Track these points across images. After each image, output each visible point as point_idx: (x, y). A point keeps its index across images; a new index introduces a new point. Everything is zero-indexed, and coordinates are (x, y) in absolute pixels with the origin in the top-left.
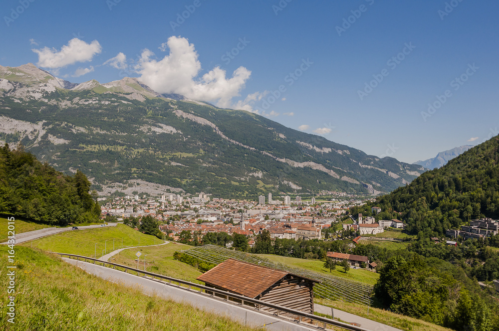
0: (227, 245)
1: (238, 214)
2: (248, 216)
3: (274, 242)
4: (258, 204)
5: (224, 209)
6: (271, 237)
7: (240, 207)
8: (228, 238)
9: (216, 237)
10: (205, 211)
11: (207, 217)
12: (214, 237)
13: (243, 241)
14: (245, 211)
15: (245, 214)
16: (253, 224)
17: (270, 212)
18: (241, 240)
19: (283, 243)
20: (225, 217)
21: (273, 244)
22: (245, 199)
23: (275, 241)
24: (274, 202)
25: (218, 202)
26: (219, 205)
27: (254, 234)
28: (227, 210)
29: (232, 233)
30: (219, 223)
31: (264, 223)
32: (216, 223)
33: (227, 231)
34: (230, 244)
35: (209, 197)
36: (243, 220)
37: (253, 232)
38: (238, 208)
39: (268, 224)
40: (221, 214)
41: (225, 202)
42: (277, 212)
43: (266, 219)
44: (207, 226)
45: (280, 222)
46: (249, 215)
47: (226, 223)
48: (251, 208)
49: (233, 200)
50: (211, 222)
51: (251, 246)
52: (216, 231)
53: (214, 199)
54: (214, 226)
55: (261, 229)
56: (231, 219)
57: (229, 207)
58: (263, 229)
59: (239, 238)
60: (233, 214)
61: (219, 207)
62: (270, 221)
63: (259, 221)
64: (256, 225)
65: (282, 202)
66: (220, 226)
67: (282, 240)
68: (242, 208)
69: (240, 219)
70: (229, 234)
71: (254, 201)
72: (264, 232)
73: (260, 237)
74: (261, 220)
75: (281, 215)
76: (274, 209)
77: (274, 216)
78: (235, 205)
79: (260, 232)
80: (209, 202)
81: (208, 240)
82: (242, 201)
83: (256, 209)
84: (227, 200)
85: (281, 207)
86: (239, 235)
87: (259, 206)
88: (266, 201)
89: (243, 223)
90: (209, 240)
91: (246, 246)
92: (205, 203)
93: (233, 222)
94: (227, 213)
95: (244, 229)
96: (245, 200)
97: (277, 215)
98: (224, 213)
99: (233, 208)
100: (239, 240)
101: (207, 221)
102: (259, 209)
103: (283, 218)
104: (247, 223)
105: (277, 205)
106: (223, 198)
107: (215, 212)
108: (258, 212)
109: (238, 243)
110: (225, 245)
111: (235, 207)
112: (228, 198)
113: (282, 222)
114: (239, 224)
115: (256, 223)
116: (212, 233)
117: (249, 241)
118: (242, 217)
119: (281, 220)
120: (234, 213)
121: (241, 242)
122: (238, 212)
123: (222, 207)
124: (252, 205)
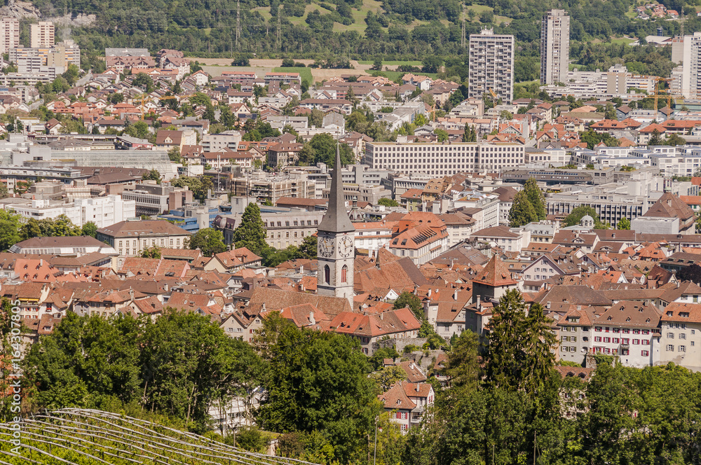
0: (214, 412)
1: (302, 175)
2: (378, 192)
3: (579, 393)
4: (463, 94)
5: (189, 139)
6: (559, 354)
7: (314, 120)
8: (224, 359)
9: (134, 352)
10: (47, 153)
11: (59, 197)
12: (118, 356)
13: (343, 388)
14: (358, 150)
15: (357, 178)
16: (422, 256)
17: (558, 157)
18: (326, 373)
19: (654, 400)
20: (200, 197)
21: (571, 407)
22: (362, 54)
23: (593, 389)
24: (591, 83)
25: (141, 81)
26: (152, 104)
27: (425, 331)
28: (218, 144)
29: (257, 325)
30: (149, 243)
31: (506, 245)
32: (127, 247)
33: (218, 305)
34: (237, 405)
35: (71, 44)
36: (342, 222)
37: (420, 313)
38: (306, 131)
39: (536, 253)
40: (170, 171)
41: (201, 79)
42: (613, 157)
43: (520, 216)
44: (60, 264)
45: (630, 236)
46: (388, 183)
47: (206, 245)
48: (407, 130)
49: (263, 68)
50: (92, 233)
51: (404, 421)
52: (129, 306)
53: (111, 53)
54: (115, 265)
55: (482, 290)
56: (250, 214)
57: (228, 121)
58: (499, 293)
59: (313, 362)
60: (262, 177)
61: (151, 117)
62: (555, 229)
63: (464, 233)
64: (445, 260)
65: (649, 85)
66: (158, 269)
67: (644, 380)
68: (335, 129)
69: (318, 216)
70: (231, 329)
71: (430, 69)
72: (504, 315)
73: (474, 354)
74: (481, 221)
75: (643, 188)
76: (592, 138)
77: (582, 195)
78: (280, 100)
79: (473, 317)
80: (70, 75)
81: (70, 375)
82: (335, 75)
83: (441, 136)
84: (219, 67)
85: (643, 118)
86: (312, 336)
87: (470, 110)
88: (524, 73)
89: (344, 248)
90: (80, 372)
91: (364, 423)
92: (46, 90)
93: (259, 238)
94: (216, 166)
95: (345, 291)
96: (360, 69)
97: (608, 187)
98: (196, 170)
99: (267, 131)
100: (309, 376)
101: (58, 231)
102: (468, 135)
103: (658, 210)
104: (371, 246)
105: (611, 108)
106: (187, 48)
107: (124, 160)
108: (458, 156)
109: (303, 399)
110: (199, 415)
111: (278, 123)
112: (220, 51)
113: (646, 239)
114: (308, 251)
115: (445, 245)
116: (95, 322)
117: (387, 384)
118: (332, 196)
119: (637, 224)
120: (270, 164)
121: (328, 390)
122: (303, 158)
123: (172, 118)
124: (416, 105)
